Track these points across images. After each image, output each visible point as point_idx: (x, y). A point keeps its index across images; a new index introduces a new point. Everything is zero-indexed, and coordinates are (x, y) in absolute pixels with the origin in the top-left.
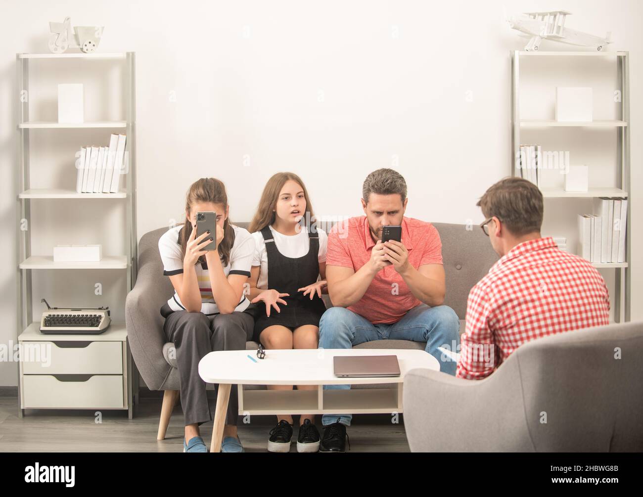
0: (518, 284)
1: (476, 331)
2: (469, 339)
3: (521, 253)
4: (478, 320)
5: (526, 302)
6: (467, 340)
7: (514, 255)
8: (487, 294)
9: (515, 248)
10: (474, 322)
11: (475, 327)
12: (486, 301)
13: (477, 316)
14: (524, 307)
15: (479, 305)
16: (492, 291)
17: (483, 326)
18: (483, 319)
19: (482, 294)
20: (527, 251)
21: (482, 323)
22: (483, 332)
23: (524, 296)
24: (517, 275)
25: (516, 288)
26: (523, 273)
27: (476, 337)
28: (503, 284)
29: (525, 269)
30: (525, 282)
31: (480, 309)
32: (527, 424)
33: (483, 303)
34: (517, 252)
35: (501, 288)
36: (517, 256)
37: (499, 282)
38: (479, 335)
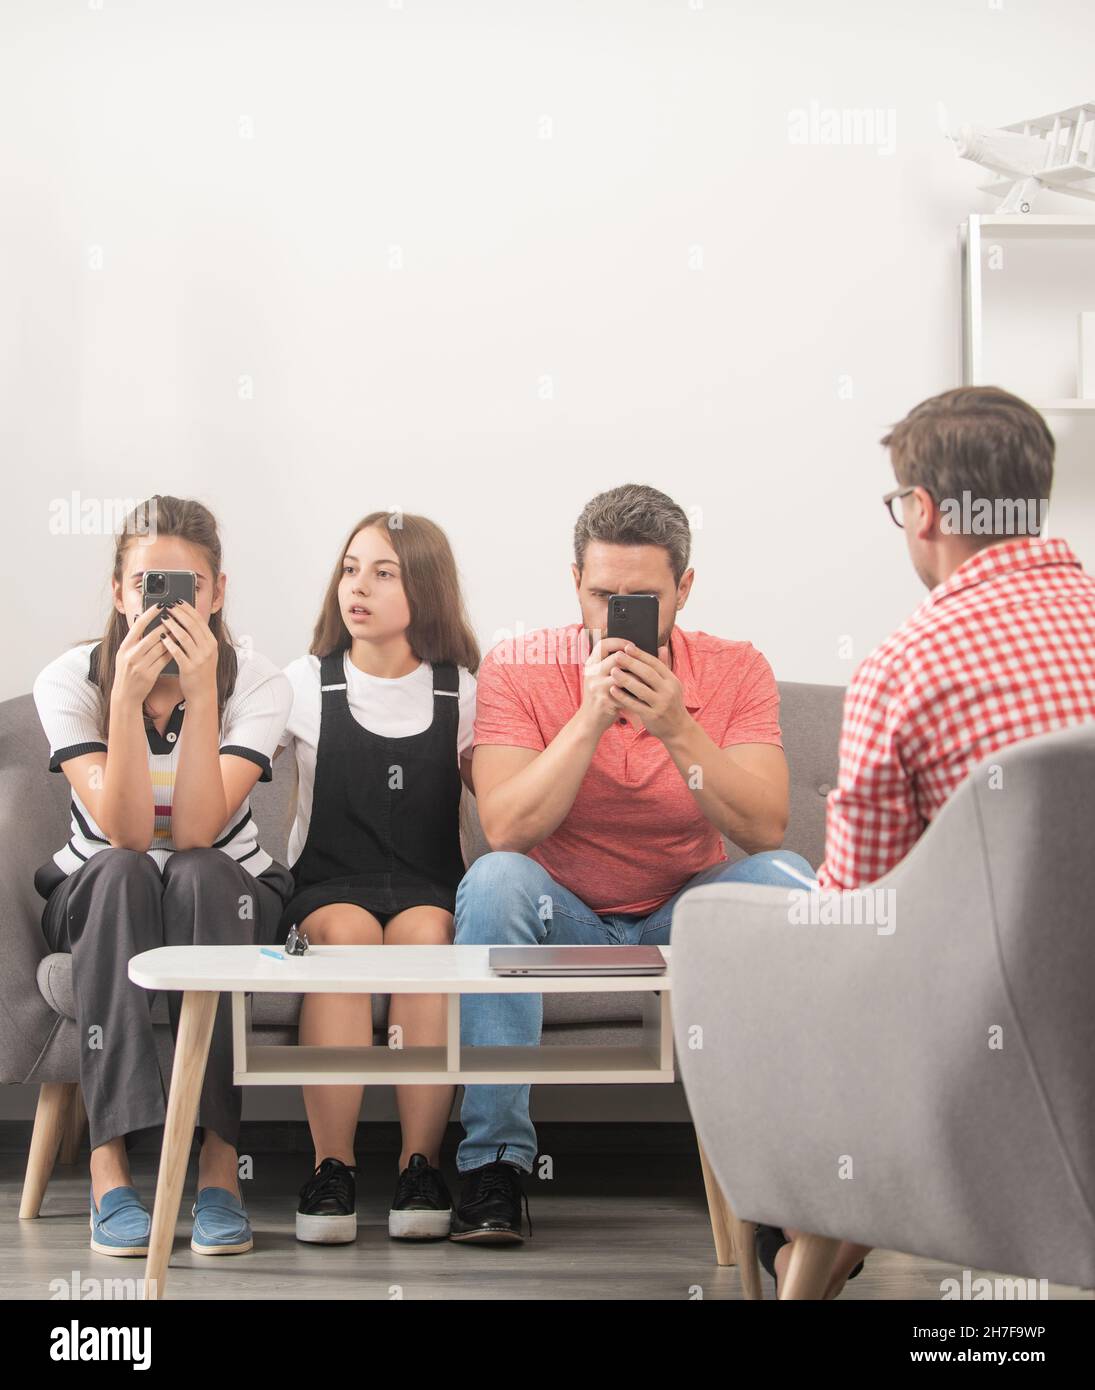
0: (977, 649)
1: (868, 773)
2: (851, 799)
3: (984, 576)
4: (871, 744)
5: (997, 692)
6: (844, 803)
7: (966, 581)
8: (894, 675)
9: (968, 562)
10: (861, 750)
11: (864, 762)
12: (892, 693)
13: (868, 733)
14: (992, 703)
15: (875, 704)
16: (907, 666)
17: (886, 758)
18: (886, 740)
19: (880, 676)
20: (999, 569)
21: (883, 751)
22: (885, 775)
23: (991, 677)
24: (973, 626)
25: (972, 659)
26: (990, 622)
27: (866, 791)
28: (937, 648)
29: (994, 612)
30: (994, 643)
31: (876, 716)
32: (1003, 968)
33: (884, 699)
34: (972, 573)
35: (932, 657)
36: (973, 582)
37: (926, 644)
38: (876, 783)
